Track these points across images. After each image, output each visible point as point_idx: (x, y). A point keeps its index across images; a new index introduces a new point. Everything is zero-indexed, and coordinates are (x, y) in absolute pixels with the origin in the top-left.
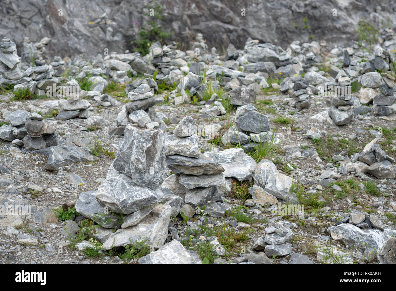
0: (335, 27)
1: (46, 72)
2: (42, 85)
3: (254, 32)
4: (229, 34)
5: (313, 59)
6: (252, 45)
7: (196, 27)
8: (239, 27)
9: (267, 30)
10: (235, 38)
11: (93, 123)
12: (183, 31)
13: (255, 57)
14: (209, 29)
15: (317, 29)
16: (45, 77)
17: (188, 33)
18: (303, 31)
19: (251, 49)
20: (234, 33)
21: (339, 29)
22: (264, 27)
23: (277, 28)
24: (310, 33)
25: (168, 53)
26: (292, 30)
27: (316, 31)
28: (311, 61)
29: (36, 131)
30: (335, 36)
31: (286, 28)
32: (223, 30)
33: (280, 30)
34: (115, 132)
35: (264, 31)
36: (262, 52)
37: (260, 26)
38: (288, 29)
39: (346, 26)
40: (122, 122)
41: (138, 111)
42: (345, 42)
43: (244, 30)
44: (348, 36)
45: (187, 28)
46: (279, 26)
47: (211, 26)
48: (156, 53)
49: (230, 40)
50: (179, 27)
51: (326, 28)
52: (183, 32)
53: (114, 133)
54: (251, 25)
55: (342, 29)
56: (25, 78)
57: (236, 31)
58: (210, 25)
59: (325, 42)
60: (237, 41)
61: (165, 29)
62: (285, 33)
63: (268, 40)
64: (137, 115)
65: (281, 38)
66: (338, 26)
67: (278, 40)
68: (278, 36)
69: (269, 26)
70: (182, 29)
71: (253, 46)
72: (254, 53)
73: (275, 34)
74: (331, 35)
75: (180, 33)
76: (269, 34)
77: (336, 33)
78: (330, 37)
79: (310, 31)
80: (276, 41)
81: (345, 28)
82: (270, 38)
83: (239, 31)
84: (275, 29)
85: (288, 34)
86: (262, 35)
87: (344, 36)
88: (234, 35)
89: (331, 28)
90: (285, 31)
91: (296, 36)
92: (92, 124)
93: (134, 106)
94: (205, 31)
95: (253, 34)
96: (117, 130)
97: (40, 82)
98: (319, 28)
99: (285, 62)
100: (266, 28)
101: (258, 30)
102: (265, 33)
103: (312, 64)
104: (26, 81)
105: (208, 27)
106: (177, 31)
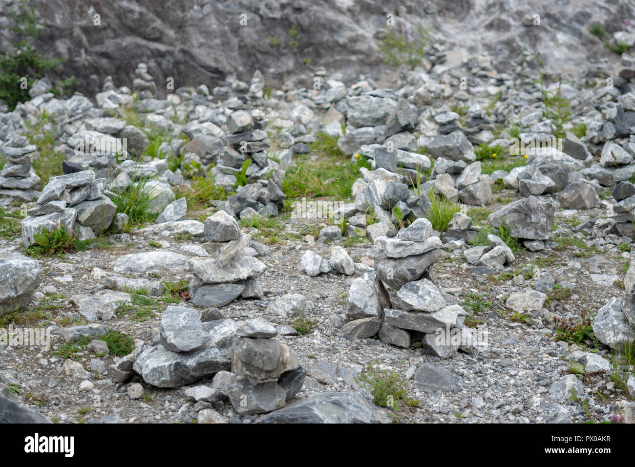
0: (337, 43)
1: (88, 185)
2: (89, 215)
3: (201, 55)
4: (159, 59)
5: (482, 116)
6: (357, 92)
7: (98, 48)
8: (175, 46)
9: (223, 51)
10: (171, 66)
11: (291, 312)
12: (76, 56)
13: (365, 116)
14: (122, 52)
15: (306, 47)
16: (89, 196)
17: (86, 60)
18: (284, 51)
19: (357, 100)
20: (168, 58)
21: (344, 47)
22: (217, 45)
23: (240, 47)
24: (295, 54)
25: (262, 122)
26: (265, 50)
27: (306, 50)
28: (480, 122)
29: (268, 367)
30: (338, 58)
31: (254, 47)
32: (149, 52)
33: (245, 50)
34: (359, 331)
35: (219, 53)
36: (379, 106)
37: (211, 44)
38: (258, 48)
39: (354, 40)
40: (366, 306)
41: (418, 283)
42: (357, 68)
43: (183, 51)
44: (361, 57)
45: (83, 51)
46: (242, 44)
47: (126, 47)
48: (241, 122)
49: (162, 70)
50: (69, 50)
51: (321, 44)
52: (77, 59)
53: (357, 334)
54: (195, 43)
55: (349, 45)
56: (53, 203)
57: (171, 53)
58: (124, 44)
59: (322, 68)
60: (175, 71)
61: (43, 54)
62: (254, 55)
63: (228, 68)
64: (420, 293)
65: (249, 63)
66: (342, 40)
67: (245, 67)
68: (244, 60)
69: (226, 44)
70: (74, 54)
71: (359, 95)
72: (364, 108)
73: (238, 58)
74: (332, 56)
75: (71, 60)
76: (227, 57)
77: (340, 53)
78: (331, 60)
79: (295, 50)
80: (241, 69)
81: (353, 44)
82: (230, 64)
83: (176, 53)
84: (237, 47)
85: (259, 56)
86: (216, 60)
87: (354, 58)
88: (169, 62)
89: (331, 44)
90: (254, 51)
91: (274, 60)
92: (288, 314)
93: (408, 273)
94: (117, 55)
95: (202, 58)
96: (363, 328)
97: (83, 210)
98: (310, 44)
99: (448, 127)
100: (222, 48)
101: (208, 50)
102: (220, 55)
103: (483, 125)
104: (57, 209)
105: (120, 48)
106: (66, 57)
